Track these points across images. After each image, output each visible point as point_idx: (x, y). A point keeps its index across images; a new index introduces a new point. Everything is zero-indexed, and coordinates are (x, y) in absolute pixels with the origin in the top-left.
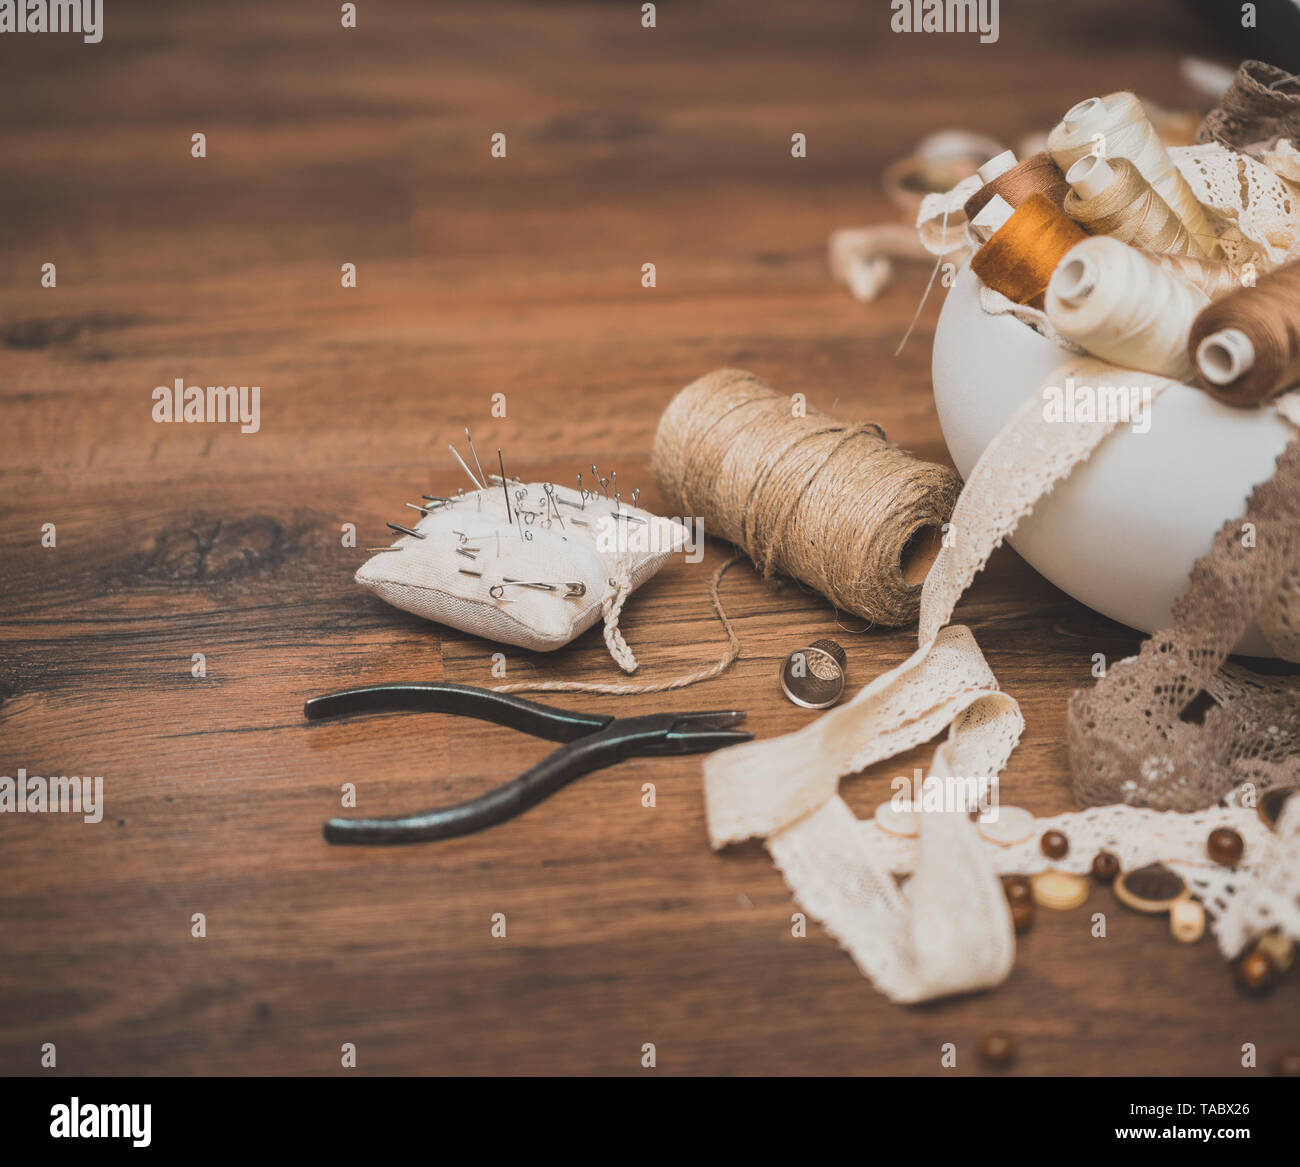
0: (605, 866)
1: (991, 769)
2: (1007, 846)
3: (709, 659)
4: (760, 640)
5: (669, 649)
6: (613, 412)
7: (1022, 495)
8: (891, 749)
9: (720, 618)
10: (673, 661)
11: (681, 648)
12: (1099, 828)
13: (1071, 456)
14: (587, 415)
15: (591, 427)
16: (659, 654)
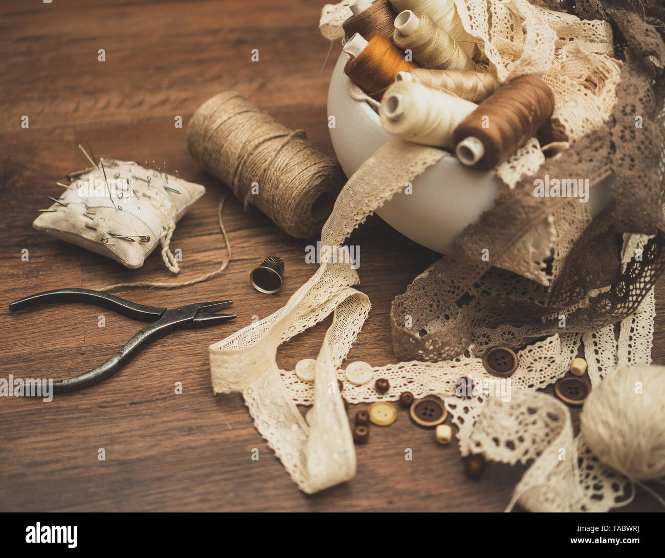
0: (161, 404)
1: (354, 333)
2: (359, 386)
3: (216, 261)
4: (242, 247)
5: (196, 255)
6: (171, 86)
7: (368, 206)
8: (304, 326)
9: (222, 233)
10: (198, 263)
11: (203, 254)
12: (404, 374)
13: (392, 190)
14: (157, 89)
15: (159, 97)
16: (191, 258)
